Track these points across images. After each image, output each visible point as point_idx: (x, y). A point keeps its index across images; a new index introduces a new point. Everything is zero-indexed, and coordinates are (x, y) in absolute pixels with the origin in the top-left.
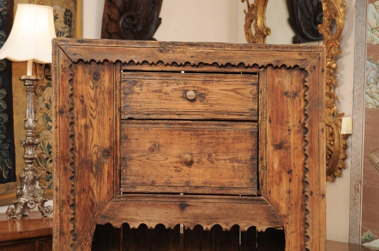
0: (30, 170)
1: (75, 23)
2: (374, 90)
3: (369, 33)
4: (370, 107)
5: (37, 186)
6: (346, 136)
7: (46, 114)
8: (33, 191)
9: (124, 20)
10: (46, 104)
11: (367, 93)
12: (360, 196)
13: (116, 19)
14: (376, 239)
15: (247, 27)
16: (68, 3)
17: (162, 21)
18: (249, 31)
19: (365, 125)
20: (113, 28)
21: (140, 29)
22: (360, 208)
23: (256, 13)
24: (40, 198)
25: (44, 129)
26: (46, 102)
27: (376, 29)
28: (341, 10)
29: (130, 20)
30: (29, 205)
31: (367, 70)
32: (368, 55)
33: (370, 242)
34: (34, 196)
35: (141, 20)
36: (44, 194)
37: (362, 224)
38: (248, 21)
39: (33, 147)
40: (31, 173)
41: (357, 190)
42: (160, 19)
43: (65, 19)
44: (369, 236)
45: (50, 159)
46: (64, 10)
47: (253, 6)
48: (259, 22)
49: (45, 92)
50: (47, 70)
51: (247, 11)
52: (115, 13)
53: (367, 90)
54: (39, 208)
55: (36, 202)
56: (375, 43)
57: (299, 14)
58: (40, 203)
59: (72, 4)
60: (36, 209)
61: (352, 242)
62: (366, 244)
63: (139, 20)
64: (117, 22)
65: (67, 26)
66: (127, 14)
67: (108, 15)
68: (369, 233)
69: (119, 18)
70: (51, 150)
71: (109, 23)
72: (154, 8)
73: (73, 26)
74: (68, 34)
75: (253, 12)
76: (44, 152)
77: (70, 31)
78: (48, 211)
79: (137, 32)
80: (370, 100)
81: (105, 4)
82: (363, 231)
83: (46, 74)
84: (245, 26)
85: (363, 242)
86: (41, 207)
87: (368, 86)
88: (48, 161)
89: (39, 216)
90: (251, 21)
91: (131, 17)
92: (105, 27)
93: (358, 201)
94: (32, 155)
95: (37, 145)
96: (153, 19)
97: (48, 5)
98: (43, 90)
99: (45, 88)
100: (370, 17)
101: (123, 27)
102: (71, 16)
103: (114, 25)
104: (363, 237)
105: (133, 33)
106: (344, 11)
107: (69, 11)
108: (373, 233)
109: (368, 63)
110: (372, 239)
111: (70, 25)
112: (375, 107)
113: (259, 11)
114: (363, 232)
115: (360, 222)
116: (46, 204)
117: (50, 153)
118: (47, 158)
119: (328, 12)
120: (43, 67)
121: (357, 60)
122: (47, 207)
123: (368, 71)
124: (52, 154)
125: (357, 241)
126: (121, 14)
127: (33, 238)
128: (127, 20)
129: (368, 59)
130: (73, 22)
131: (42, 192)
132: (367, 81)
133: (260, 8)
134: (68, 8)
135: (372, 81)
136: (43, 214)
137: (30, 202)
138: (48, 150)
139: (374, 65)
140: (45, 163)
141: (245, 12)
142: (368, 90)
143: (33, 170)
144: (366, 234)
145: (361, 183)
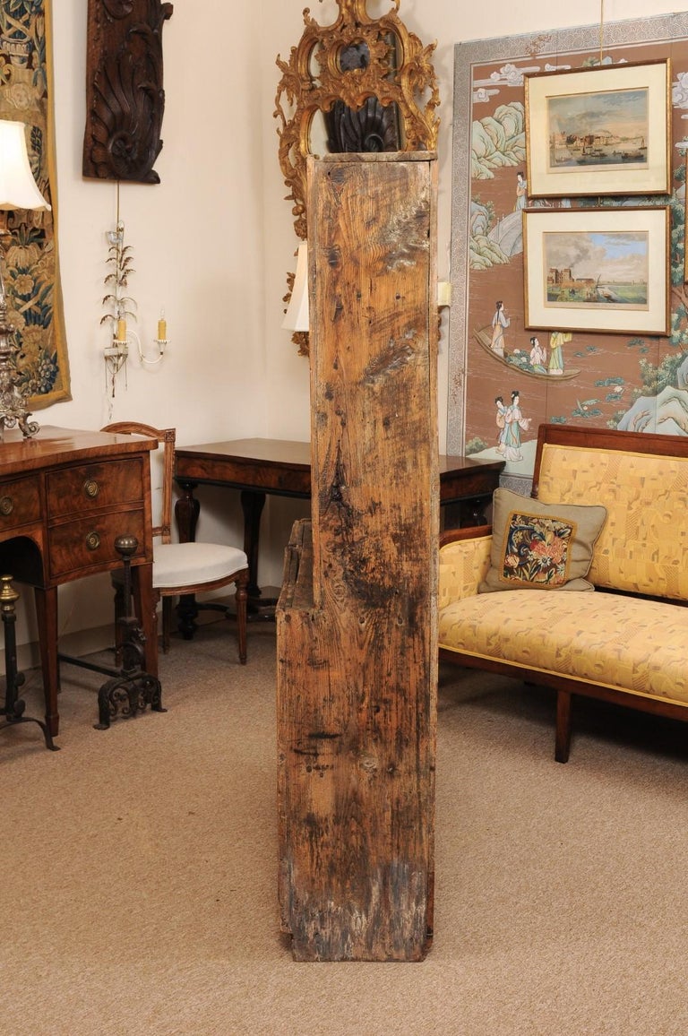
0: (4, 370)
1: (46, 149)
2: (483, 243)
3: (474, 163)
4: (477, 267)
5: (16, 393)
6: (441, 309)
7: (12, 287)
8: (10, 402)
9: (114, 144)
10: (11, 271)
11: (471, 248)
12: (463, 390)
13: (103, 142)
14: (488, 448)
15: (283, 154)
16: (37, 118)
17: (164, 145)
18: (286, 160)
19: (470, 292)
20: (99, 155)
21: (135, 156)
22: (463, 407)
23: (298, 133)
24: (22, 411)
25: (10, 309)
26: (11, 268)
27: (484, 157)
28: (433, 129)
29: (122, 143)
30: (6, 423)
31: (472, 216)
32: (473, 195)
33: (477, 452)
34: (13, 409)
35: (137, 144)
36: (26, 405)
37: (467, 429)
38: (284, 146)
39: (7, 336)
40: (5, 374)
41: (458, 383)
42: (162, 142)
43: (33, 142)
44: (477, 444)
45: (21, 354)
46: (32, 128)
47: (293, 123)
48: (302, 146)
49: (10, 253)
50: (11, 220)
51: (281, 130)
52: (102, 134)
53: (472, 244)
54: (20, 425)
55: (16, 417)
56: (483, 177)
57: (342, 134)
58: (22, 419)
59: (41, 120)
60: (17, 427)
61: (451, 453)
62: (472, 456)
63: (134, 143)
64: (104, 147)
65: (36, 153)
66: (119, 134)
67: (93, 136)
68: (477, 440)
69: (108, 141)
70: (21, 340)
71: (95, 148)
72: (152, 126)
73: (43, 153)
74: (37, 165)
75: (293, 132)
76: (12, 343)
77: (40, 160)
78: (33, 429)
79: (132, 161)
80: (477, 258)
81: (87, 119)
82: (468, 438)
83: (9, 226)
84: (280, 152)
85: (467, 454)
86: (22, 425)
87: (473, 237)
88: (19, 356)
89: (20, 437)
90: (289, 146)
91: (123, 139)
92: (88, 154)
93: (460, 398)
94: (5, 348)
95: (12, 332)
96: (152, 142)
97: (20, 121)
98: (7, 251)
99: (9, 247)
100: (476, 140)
101: (113, 154)
102: (40, 137)
103: (100, 151)
104: (467, 447)
105: (126, 163)
106: (437, 132)
107: (39, 130)
108: (483, 440)
109: (474, 206)
110: (482, 449)
111: (40, 152)
112: (484, 268)
113: (303, 131)
114: (467, 440)
115: (463, 426)
116: (29, 420)
117: (20, 344)
118: (17, 352)
119: (412, 132)
120: (5, 215)
121: (455, 201)
122: (31, 424)
123: (473, 218)
124: (23, 345)
125: (459, 452)
126: (110, 135)
127: (37, 469)
128: (117, 143)
129: (472, 200)
130: (43, 147)
131: (24, 402)
132: (472, 231)
133: (304, 126)
134: (36, 126)
135: (479, 230)
136: (25, 434)
137: (9, 417)
138: (18, 340)
139: (483, 209)
140: (15, 360)
141: (278, 131)
142: (474, 244)
143: (9, 370)
144: (472, 443)
145: (464, 373)
